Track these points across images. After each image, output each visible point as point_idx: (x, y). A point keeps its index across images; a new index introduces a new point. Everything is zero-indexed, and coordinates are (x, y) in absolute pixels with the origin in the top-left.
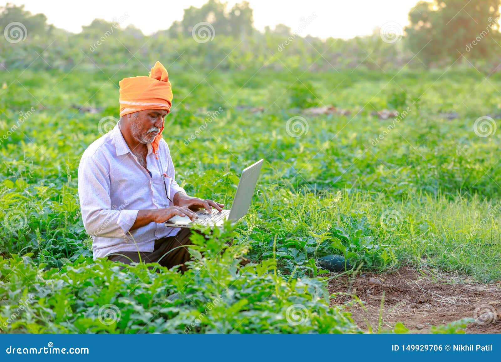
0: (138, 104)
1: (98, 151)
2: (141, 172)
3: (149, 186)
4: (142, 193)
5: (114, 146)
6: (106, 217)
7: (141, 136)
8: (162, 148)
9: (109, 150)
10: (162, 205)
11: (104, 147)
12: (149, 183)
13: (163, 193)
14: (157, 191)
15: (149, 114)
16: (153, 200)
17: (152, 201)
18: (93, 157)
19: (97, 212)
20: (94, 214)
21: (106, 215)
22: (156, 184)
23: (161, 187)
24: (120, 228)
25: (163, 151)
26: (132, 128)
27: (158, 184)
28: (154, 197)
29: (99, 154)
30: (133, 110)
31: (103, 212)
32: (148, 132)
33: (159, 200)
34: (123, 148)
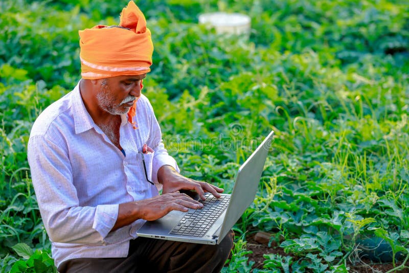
0: (106, 68)
1: (51, 127)
2: (112, 151)
3: (122, 169)
4: (113, 178)
5: (72, 118)
6: (77, 220)
7: (111, 107)
8: (141, 111)
9: (66, 123)
10: (140, 192)
11: (59, 120)
12: (122, 164)
13: (142, 175)
14: (133, 173)
15: (122, 82)
16: (128, 187)
17: (126, 188)
18: (46, 137)
19: (63, 213)
20: (59, 217)
21: (77, 216)
22: (132, 164)
23: (138, 168)
24: (96, 232)
25: (143, 114)
26: (100, 98)
27: (134, 164)
28: (129, 184)
29: (53, 131)
30: (99, 75)
31: (72, 213)
32: (121, 104)
33: (136, 185)
34: (85, 122)
